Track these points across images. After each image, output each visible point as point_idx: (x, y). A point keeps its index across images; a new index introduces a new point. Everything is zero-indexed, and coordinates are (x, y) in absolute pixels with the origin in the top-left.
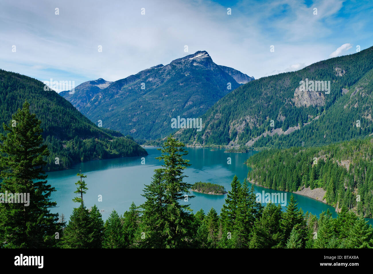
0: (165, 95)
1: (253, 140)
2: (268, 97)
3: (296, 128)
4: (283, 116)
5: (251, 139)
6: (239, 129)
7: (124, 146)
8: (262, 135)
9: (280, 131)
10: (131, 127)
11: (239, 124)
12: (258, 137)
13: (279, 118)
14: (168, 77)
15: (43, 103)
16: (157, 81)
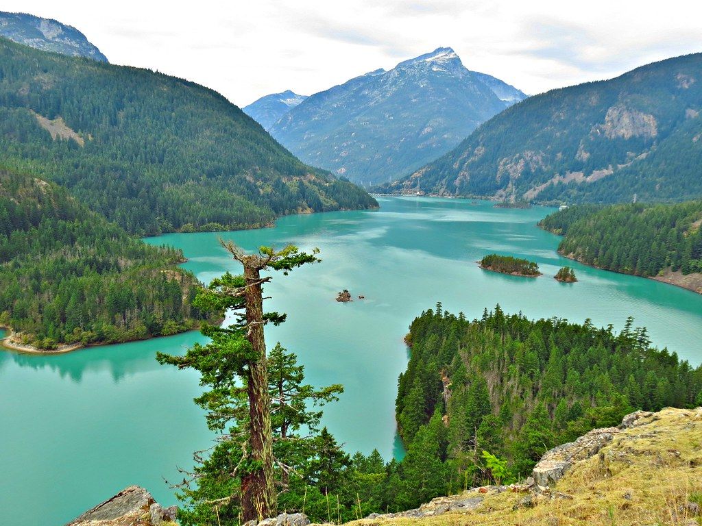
0: (389, 116)
1: (535, 190)
2: (561, 122)
3: (606, 172)
4: (586, 152)
5: (531, 188)
6: (514, 172)
7: (345, 194)
8: (549, 181)
9: (579, 177)
10: (338, 166)
11: (513, 163)
12: (544, 186)
13: (580, 156)
14: (394, 89)
15: (226, 125)
16: (377, 95)
